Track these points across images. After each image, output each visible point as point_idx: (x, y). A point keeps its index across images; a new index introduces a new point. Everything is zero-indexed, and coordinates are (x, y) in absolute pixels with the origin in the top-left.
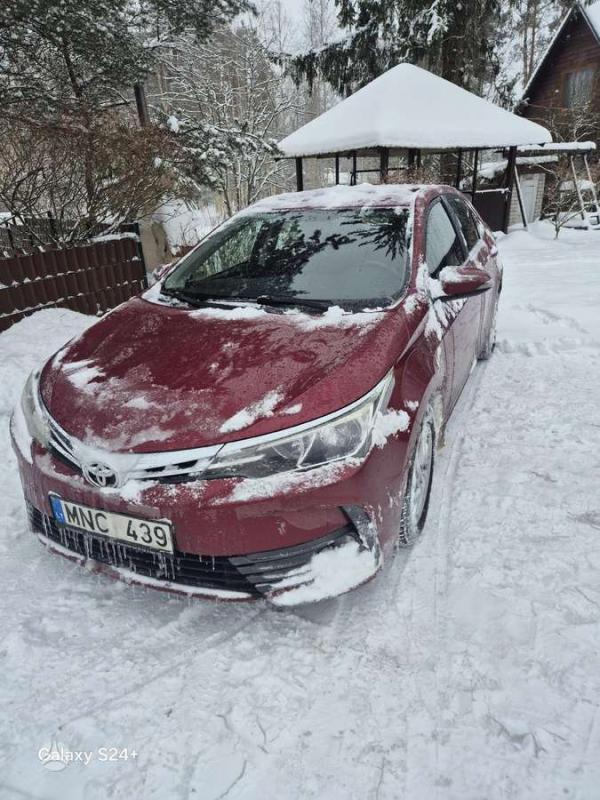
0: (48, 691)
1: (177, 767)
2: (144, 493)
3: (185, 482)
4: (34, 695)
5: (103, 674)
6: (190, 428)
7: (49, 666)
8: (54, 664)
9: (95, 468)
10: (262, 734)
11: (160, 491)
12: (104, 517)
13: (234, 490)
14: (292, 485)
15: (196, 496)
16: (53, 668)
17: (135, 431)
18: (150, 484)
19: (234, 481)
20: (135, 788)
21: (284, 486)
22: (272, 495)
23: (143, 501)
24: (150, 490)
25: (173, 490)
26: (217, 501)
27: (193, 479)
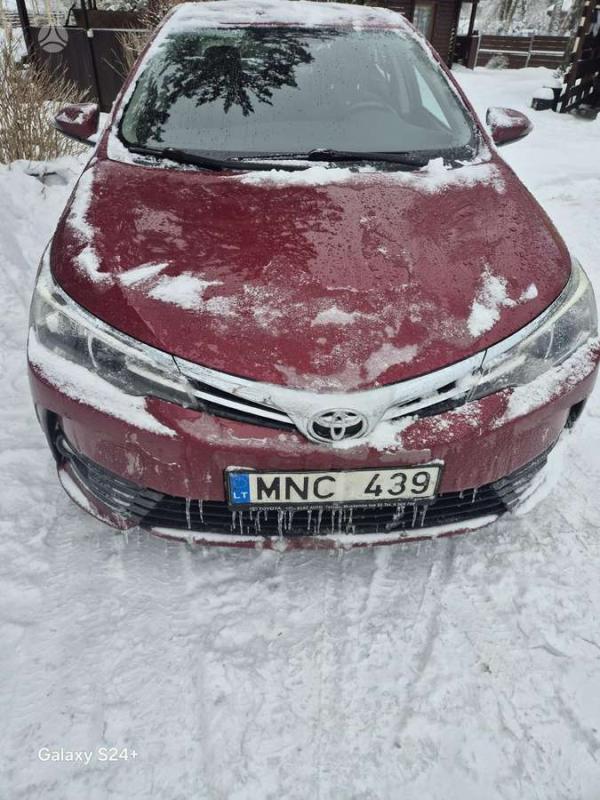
0: (325, 712)
1: (551, 717)
2: (404, 434)
3: (452, 409)
4: (315, 726)
5: (366, 662)
6: (431, 337)
7: (293, 684)
8: (297, 678)
9: (329, 418)
10: (593, 646)
11: (425, 428)
12: (332, 479)
13: (509, 405)
14: (560, 383)
15: (475, 424)
16: (300, 683)
17: (363, 355)
18: (408, 422)
19: (507, 394)
20: (541, 761)
21: (554, 388)
22: (548, 399)
23: (407, 446)
24: (409, 429)
25: (443, 423)
26: (497, 422)
27: (461, 402)
